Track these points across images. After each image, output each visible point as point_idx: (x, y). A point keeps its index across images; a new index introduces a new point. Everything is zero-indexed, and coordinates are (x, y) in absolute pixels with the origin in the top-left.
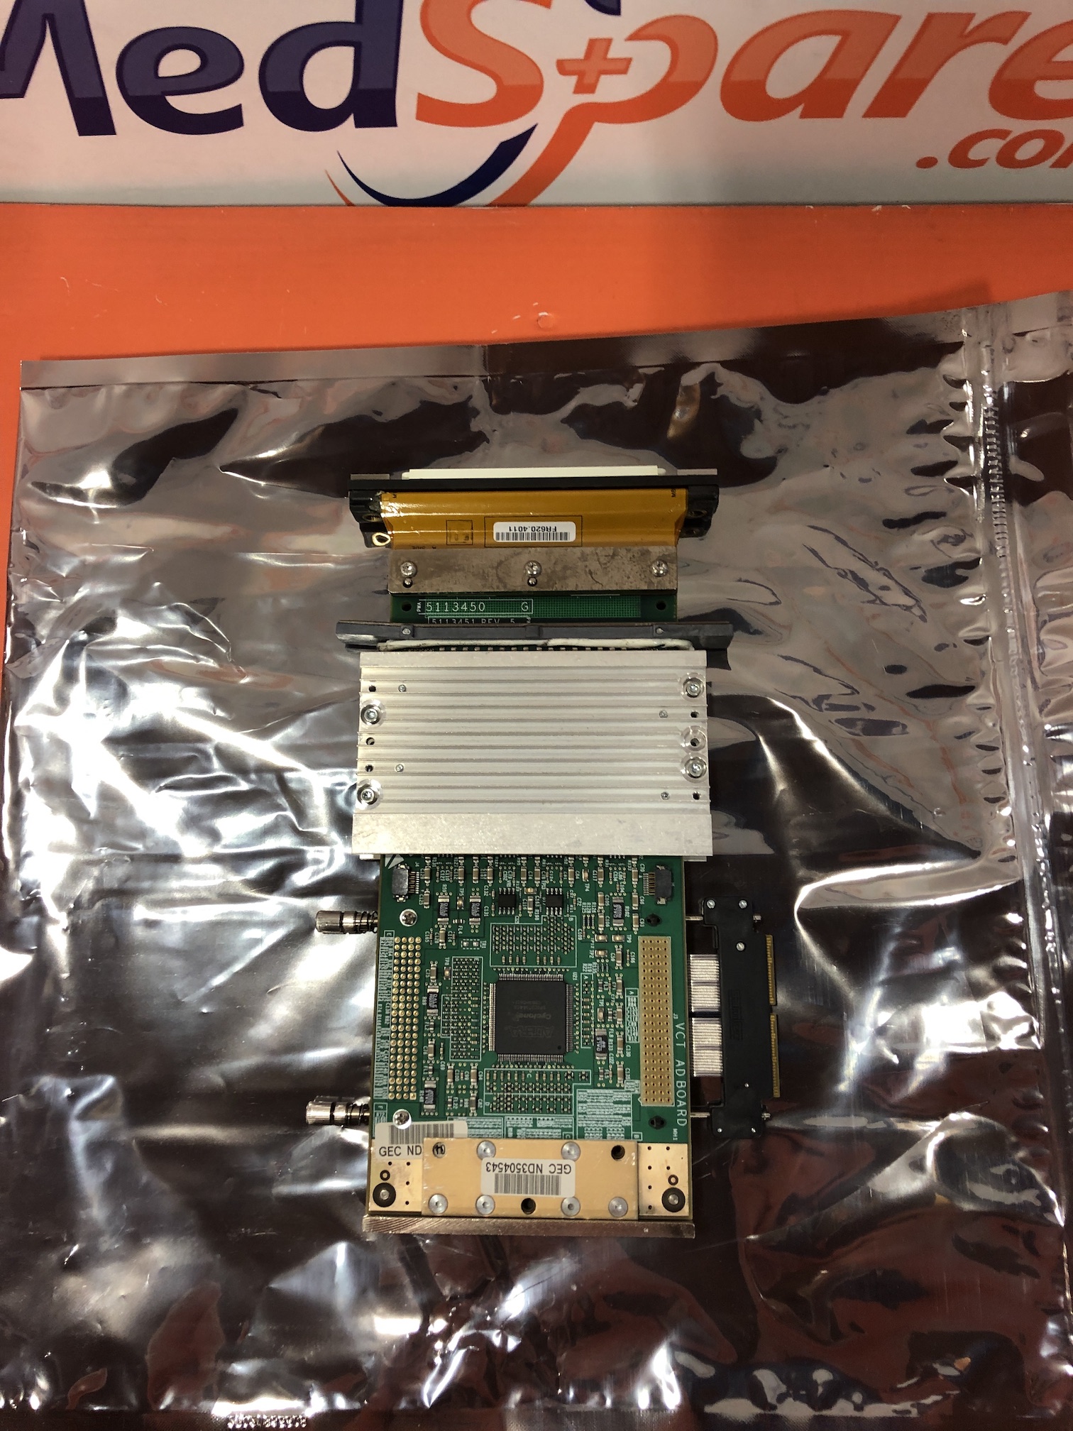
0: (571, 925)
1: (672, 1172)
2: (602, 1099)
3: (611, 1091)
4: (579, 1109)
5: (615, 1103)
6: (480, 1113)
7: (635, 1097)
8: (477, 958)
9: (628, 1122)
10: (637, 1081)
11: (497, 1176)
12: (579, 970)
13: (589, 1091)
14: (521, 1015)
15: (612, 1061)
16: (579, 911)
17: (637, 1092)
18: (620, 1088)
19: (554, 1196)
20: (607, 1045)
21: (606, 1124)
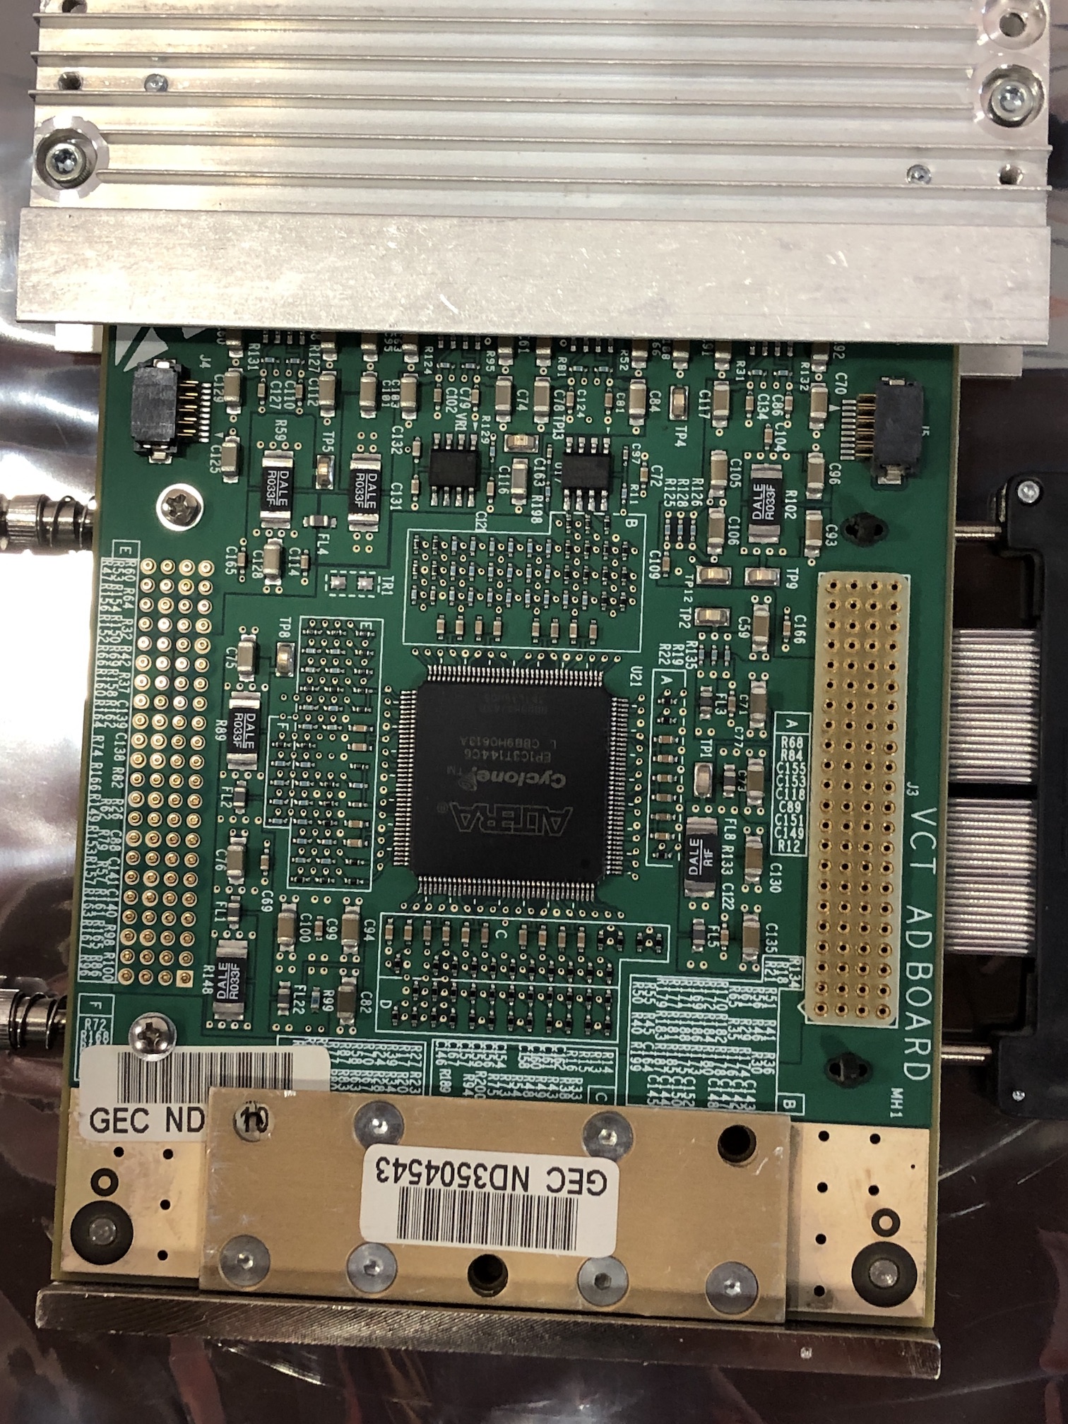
0: (632, 538)
1: (882, 1201)
2: (697, 1002)
3: (723, 982)
4: (635, 1028)
5: (732, 1012)
6: (365, 1028)
7: (792, 1000)
8: (366, 622)
9: (768, 1063)
10: (796, 959)
11: (405, 1192)
12: (649, 660)
13: (662, 979)
14: (484, 775)
15: (728, 902)
16: (655, 502)
17: (794, 986)
18: (749, 974)
19: (559, 1252)
20: (717, 860)
21: (707, 1067)
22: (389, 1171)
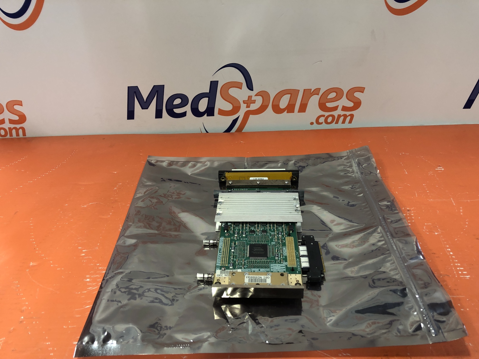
0: (268, 236)
3: (280, 264)
4: (271, 267)
6: (245, 268)
8: (245, 241)
9: (285, 270)
11: (249, 279)
12: (271, 243)
13: (274, 264)
14: (256, 250)
15: (280, 259)
16: (270, 234)
17: (286, 264)
20: (278, 256)
21: (279, 270)
22: (248, 277)
